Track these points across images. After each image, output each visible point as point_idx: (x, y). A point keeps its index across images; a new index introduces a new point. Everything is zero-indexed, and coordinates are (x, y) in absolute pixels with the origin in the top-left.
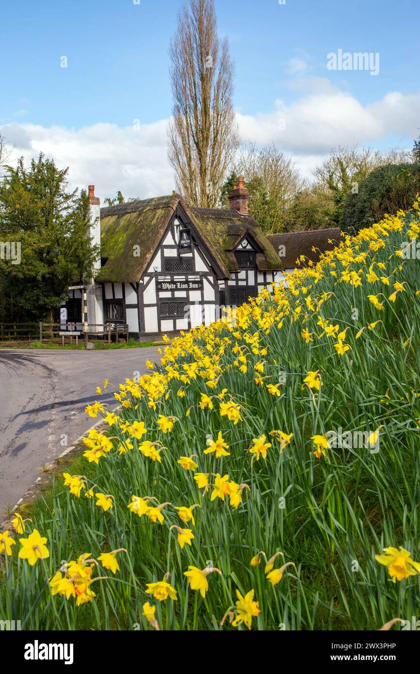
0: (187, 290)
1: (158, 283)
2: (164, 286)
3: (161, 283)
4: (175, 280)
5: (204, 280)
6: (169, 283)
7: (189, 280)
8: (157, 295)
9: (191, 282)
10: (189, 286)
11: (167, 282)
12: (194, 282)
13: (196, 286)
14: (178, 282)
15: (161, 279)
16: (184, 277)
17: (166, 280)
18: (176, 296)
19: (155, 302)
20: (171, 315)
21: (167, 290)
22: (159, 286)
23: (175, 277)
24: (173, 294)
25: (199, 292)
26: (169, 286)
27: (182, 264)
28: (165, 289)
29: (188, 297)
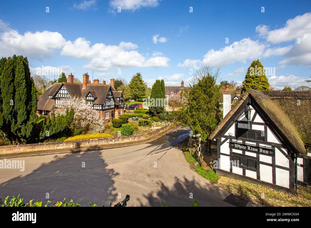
0: (258, 153)
1: (231, 143)
2: (237, 146)
3: (234, 143)
4: (246, 144)
5: (277, 150)
6: (241, 145)
7: (260, 146)
8: (231, 151)
9: (261, 148)
10: (259, 150)
11: (239, 144)
12: (263, 149)
13: (267, 152)
14: (249, 146)
15: (234, 140)
16: (255, 144)
18: (246, 154)
19: (228, 153)
20: (241, 165)
21: (238, 149)
22: (232, 145)
23: (247, 142)
24: (244, 153)
25: (270, 158)
26: (241, 147)
27: (254, 135)
28: (237, 148)
29: (258, 158)
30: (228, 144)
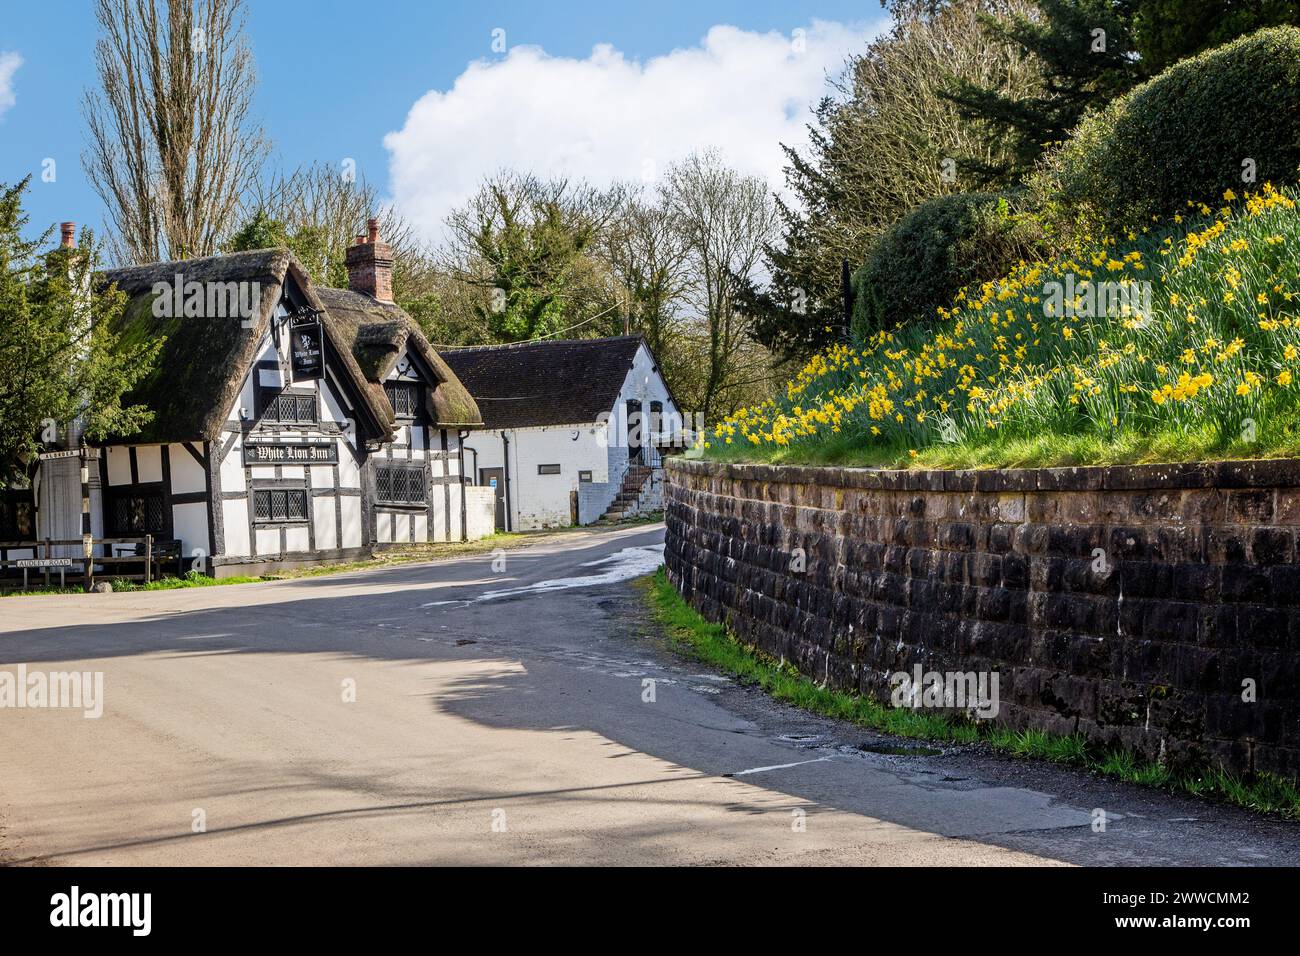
0: (307, 463)
1: (248, 447)
2: (263, 453)
3: (253, 446)
4: (282, 440)
5: (340, 443)
6: (273, 446)
7: (311, 440)
8: (248, 474)
9: (313, 445)
10: (310, 454)
11: (267, 444)
12: (320, 446)
13: (324, 453)
14: (289, 444)
15: (254, 435)
16: (299, 434)
17: (264, 440)
18: (284, 476)
19: (242, 488)
20: (275, 519)
21: (266, 462)
22: (251, 453)
23: (282, 434)
24: (279, 473)
25: (329, 470)
26: (271, 454)
27: (295, 406)
28: (264, 460)
29: (307, 480)
30: (239, 453)
